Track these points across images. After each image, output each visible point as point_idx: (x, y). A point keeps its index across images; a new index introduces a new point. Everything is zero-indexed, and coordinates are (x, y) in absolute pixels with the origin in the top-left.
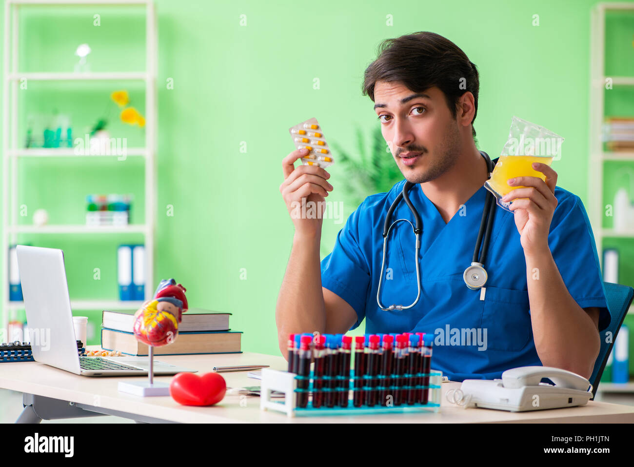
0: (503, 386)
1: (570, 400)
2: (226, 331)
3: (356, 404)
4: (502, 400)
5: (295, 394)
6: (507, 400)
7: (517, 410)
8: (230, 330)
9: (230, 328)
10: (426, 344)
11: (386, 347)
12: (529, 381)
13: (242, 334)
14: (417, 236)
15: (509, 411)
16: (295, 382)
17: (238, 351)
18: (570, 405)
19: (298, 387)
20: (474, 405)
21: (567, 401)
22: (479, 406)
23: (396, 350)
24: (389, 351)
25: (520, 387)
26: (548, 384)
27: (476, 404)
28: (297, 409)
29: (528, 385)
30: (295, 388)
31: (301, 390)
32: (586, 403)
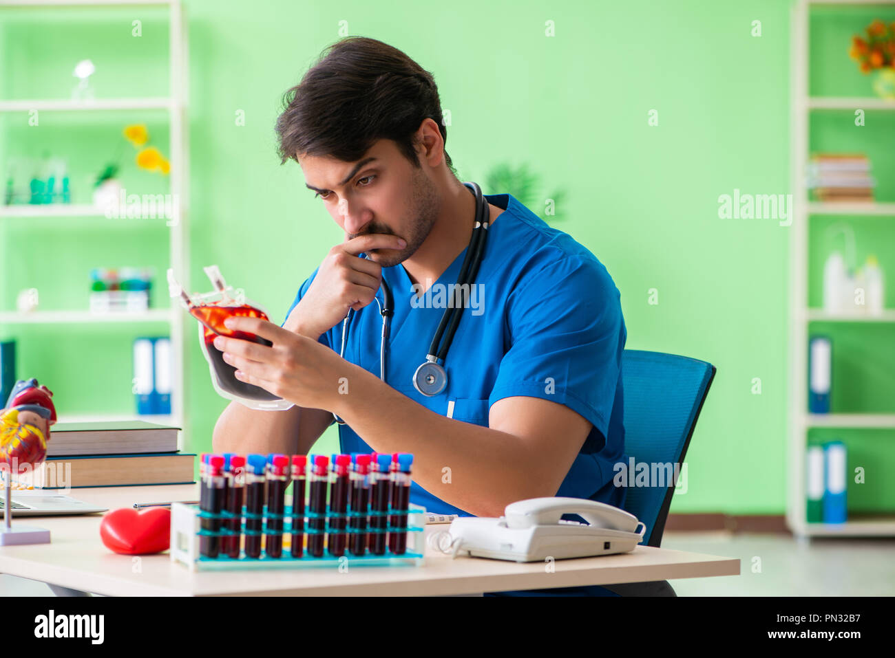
0: (507, 526)
1: (607, 545)
2: (174, 453)
3: (295, 553)
4: (504, 545)
5: (198, 538)
6: (511, 546)
7: (524, 559)
8: (179, 451)
9: (178, 449)
10: (403, 469)
11: (341, 472)
12: (542, 518)
13: (195, 457)
14: (384, 318)
15: (514, 562)
16: (198, 521)
17: (190, 481)
18: (608, 552)
19: (203, 527)
20: (466, 553)
21: (603, 546)
22: (473, 554)
23: (353, 476)
24: (344, 477)
25: (528, 527)
26: (578, 523)
27: (469, 552)
28: (201, 559)
29: (541, 524)
30: (199, 529)
31: (208, 533)
32: (633, 549)
